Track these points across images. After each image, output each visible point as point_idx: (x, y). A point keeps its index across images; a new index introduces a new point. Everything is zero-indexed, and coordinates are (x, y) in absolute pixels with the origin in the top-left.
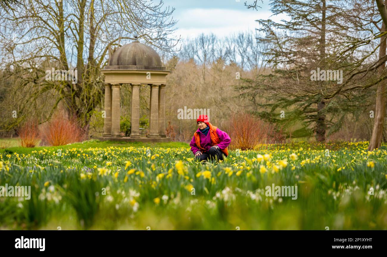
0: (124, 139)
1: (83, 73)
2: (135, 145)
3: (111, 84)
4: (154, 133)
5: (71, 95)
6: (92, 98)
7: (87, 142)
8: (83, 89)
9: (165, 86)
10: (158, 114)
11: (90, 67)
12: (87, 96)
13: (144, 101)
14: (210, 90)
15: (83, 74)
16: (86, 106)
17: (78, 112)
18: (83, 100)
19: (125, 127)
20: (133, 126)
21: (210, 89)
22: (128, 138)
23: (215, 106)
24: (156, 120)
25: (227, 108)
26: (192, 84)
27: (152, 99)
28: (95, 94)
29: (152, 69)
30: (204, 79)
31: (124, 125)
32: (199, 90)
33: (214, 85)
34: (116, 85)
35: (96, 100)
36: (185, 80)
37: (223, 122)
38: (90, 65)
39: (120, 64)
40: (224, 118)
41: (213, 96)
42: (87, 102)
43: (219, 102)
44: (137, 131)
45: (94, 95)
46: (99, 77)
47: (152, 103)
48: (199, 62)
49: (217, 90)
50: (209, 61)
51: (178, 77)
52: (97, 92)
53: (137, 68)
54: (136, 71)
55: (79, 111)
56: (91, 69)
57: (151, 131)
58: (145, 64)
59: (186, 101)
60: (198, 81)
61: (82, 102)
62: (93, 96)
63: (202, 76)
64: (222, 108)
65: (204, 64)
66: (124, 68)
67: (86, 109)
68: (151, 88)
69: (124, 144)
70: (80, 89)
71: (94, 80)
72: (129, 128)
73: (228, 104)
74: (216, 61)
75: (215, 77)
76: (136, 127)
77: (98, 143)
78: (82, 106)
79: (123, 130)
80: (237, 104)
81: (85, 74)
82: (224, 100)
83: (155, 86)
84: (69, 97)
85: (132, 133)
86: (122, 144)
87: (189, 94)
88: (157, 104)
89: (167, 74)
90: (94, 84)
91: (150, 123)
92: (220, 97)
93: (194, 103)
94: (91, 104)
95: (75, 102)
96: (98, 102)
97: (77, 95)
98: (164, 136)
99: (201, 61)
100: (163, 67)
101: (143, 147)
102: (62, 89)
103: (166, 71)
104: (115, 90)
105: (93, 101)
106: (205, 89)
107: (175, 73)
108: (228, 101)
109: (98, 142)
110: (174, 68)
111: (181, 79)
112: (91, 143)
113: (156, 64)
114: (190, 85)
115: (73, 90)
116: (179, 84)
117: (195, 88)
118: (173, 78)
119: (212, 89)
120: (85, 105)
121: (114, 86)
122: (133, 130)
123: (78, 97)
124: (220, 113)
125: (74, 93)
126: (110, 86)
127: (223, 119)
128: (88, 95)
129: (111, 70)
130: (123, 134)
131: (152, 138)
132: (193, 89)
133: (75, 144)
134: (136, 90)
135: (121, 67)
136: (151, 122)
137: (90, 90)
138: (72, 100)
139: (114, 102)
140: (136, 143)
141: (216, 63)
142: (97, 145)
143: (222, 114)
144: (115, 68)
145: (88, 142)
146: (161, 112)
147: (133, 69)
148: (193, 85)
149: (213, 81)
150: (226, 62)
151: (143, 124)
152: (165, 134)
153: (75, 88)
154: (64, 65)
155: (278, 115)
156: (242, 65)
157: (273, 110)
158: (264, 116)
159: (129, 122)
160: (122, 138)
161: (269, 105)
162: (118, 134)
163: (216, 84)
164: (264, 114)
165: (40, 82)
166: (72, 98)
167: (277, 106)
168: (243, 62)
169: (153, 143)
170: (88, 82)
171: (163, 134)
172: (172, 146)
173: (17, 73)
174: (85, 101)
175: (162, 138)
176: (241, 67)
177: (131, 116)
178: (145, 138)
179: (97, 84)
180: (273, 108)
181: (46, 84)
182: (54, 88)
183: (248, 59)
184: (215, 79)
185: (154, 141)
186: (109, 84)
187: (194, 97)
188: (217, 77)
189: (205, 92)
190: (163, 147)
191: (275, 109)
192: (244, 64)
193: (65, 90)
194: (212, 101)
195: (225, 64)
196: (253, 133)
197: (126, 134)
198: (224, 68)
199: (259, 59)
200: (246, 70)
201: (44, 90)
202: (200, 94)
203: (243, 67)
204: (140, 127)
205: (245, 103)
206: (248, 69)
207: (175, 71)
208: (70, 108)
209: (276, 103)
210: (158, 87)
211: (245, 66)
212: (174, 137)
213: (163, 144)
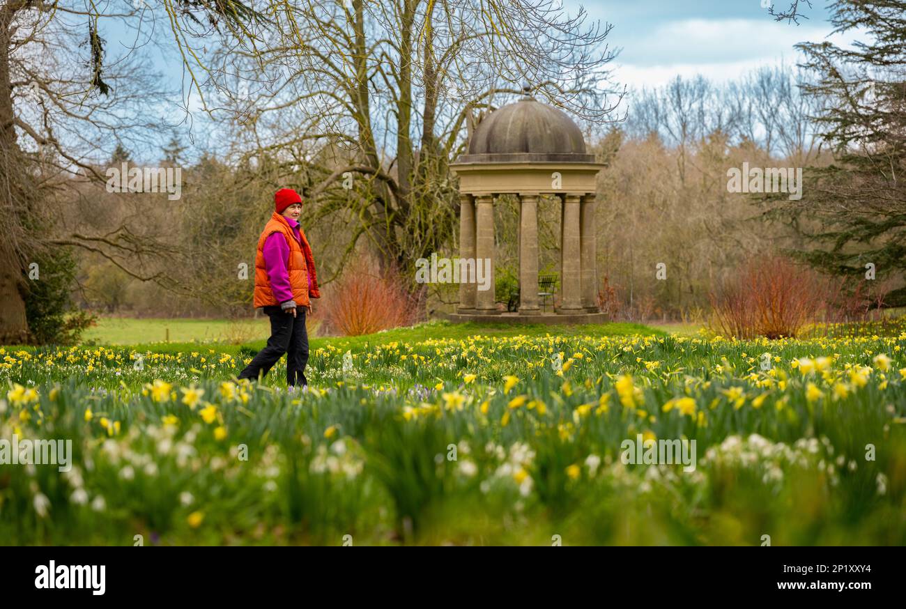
0: (507, 318)
1: (412, 171)
2: (531, 330)
3: (474, 195)
4: (571, 303)
5: (385, 222)
6: (431, 226)
7: (422, 326)
8: (411, 208)
9: (594, 197)
10: (578, 260)
11: (427, 159)
12: (420, 222)
13: (548, 232)
14: (695, 203)
15: (410, 174)
16: (420, 244)
17: (401, 259)
18: (412, 232)
19: (507, 290)
20: (523, 288)
21: (696, 201)
22: (514, 315)
23: (707, 240)
24: (576, 275)
25: (735, 243)
26: (654, 190)
27: (565, 228)
28: (438, 217)
29: (565, 160)
30: (682, 179)
31: (505, 285)
32: (671, 204)
33: (705, 191)
34: (484, 198)
35: (441, 231)
36: (640, 181)
37: (726, 275)
38: (427, 153)
39: (491, 150)
40: (728, 266)
41: (702, 216)
42: (421, 236)
43: (716, 230)
44: (534, 299)
45: (437, 221)
46: (446, 180)
47: (565, 237)
48: (670, 140)
49: (711, 202)
50: (693, 137)
51: (623, 174)
52: (443, 214)
53: (530, 158)
54: (530, 164)
55: (404, 257)
56: (429, 161)
57: (564, 299)
58: (549, 148)
59: (641, 228)
60: (669, 182)
61: (410, 236)
62: (434, 222)
63: (678, 173)
64: (724, 243)
65: (682, 146)
66: (502, 158)
67: (420, 252)
68: (563, 202)
69: (506, 329)
70: (406, 208)
71: (436, 186)
72: (516, 294)
73: (737, 235)
74: (707, 137)
75: (706, 175)
76: (530, 291)
77: (448, 329)
78: (409, 245)
79: (503, 298)
80: (756, 234)
81: (415, 173)
82: (728, 225)
83: (572, 197)
84: (379, 226)
85: (522, 304)
86: (500, 329)
87: (650, 212)
88: (578, 237)
89: (598, 171)
90: (435, 195)
91: (562, 280)
92: (719, 219)
93: (660, 234)
94: (431, 240)
95: (393, 237)
96: (444, 235)
97: (399, 220)
98: (595, 310)
99: (676, 139)
100: (589, 156)
101: (548, 335)
102: (366, 207)
103: (596, 162)
104: (483, 208)
105: (435, 234)
106: (685, 201)
107: (615, 166)
108: (737, 226)
109: (446, 325)
110: (614, 155)
111: (629, 180)
112: (432, 328)
113: (574, 148)
114: (652, 192)
115: (390, 210)
116: (626, 191)
117: (662, 199)
118: (614, 178)
119: (700, 200)
120: (417, 243)
121: (479, 199)
122: (523, 296)
123: (402, 225)
124: (718, 255)
125: (392, 216)
126: (472, 199)
127: (726, 269)
128: (423, 221)
129: (473, 165)
130: (503, 307)
131: (566, 314)
132: (658, 201)
133: (397, 330)
134: (528, 209)
135: (496, 157)
136: (564, 279)
137: (427, 209)
138: (388, 233)
139: (481, 235)
140: (532, 326)
141: (708, 141)
142: (444, 331)
143: (723, 257)
144: (481, 160)
145: (425, 327)
146: (586, 257)
147: (523, 161)
148: (658, 193)
149: (702, 182)
150: (731, 140)
151: (546, 283)
152: (596, 305)
153: (394, 205)
154: (368, 155)
155: (851, 257)
156: (768, 145)
157: (840, 245)
158: (817, 260)
159: (514, 279)
160: (500, 316)
161: (831, 235)
162: (491, 307)
163: (708, 190)
164: (819, 256)
165: (317, 194)
166: (388, 229)
167: (847, 237)
168: (769, 138)
169: (570, 326)
170: (422, 190)
171: (591, 306)
172: (611, 332)
173: (264, 174)
174: (416, 234)
175: (589, 315)
176: (765, 150)
177: (519, 265)
178: (551, 314)
179: (442, 196)
180: (838, 242)
181: (330, 198)
182: (348, 205)
183: (782, 132)
184: (708, 177)
185: (572, 320)
186: (470, 196)
187: (660, 220)
188: (712, 174)
189: (684, 209)
190: (591, 335)
191: (842, 244)
192: (772, 142)
193: (373, 209)
194: (701, 228)
195: (730, 145)
196: (794, 300)
197: (509, 306)
198: (727, 152)
199: (805, 131)
200: (776, 156)
201: (325, 212)
202: (673, 211)
203: (769, 151)
204: (541, 291)
205: (775, 231)
206: (781, 154)
207: (616, 162)
208: (383, 251)
209: (846, 231)
210: (578, 201)
211: (775, 147)
212: (616, 311)
213: (591, 328)
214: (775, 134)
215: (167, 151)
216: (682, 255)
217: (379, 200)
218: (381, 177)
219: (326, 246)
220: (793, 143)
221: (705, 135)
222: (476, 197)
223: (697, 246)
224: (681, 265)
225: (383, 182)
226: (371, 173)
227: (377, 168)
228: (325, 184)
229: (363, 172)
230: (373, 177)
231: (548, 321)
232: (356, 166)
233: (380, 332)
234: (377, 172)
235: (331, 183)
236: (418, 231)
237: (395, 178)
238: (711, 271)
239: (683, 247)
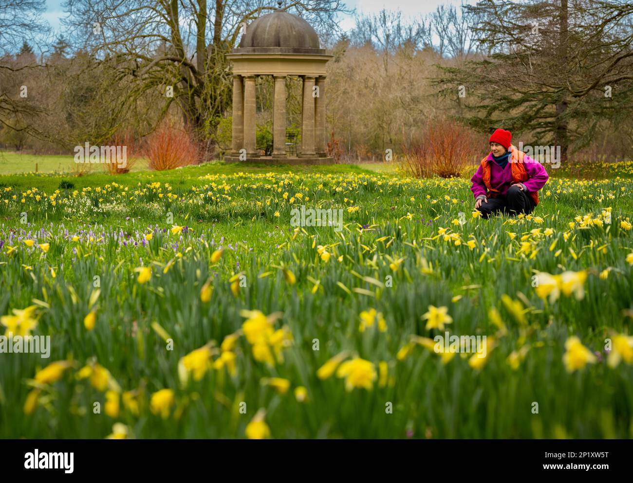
0: (263, 160)
1: (206, 61)
2: (280, 169)
3: (243, 76)
4: (308, 150)
5: (188, 94)
6: (219, 98)
7: (206, 165)
8: (205, 84)
9: (325, 78)
10: (313, 121)
11: (216, 52)
12: (211, 94)
13: (296, 103)
14: (394, 85)
15: (205, 63)
16: (211, 109)
17: (198, 119)
18: (205, 101)
19: (265, 141)
20: (276, 139)
21: (394, 84)
22: (269, 158)
23: (401, 109)
24: (311, 131)
25: (419, 112)
26: (368, 77)
27: (305, 99)
28: (223, 91)
29: (305, 52)
30: (386, 70)
31: (263, 138)
32: (379, 86)
33: (400, 78)
34: (249, 77)
35: (225, 100)
36: (359, 71)
37: (413, 132)
38: (216, 49)
39: (255, 45)
40: (414, 126)
41: (399, 94)
42: (211, 104)
43: (407, 103)
44: (282, 147)
45: (222, 94)
46: (229, 67)
47: (304, 105)
48: (379, 45)
49: (404, 85)
50: (393, 44)
51: (348, 67)
52: (226, 89)
53: (281, 51)
54: (281, 55)
55: (201, 117)
56: (218, 54)
57: (303, 147)
58: (294, 44)
59: (359, 101)
60: (378, 72)
61: (204, 104)
62: (220, 95)
63: (383, 66)
64: (412, 112)
65: (386, 49)
66: (262, 50)
67: (211, 114)
68: (304, 81)
69: (263, 167)
70: (202, 85)
71: (222, 71)
72: (271, 144)
73: (421, 107)
74: (403, 44)
75: (401, 67)
76: (279, 141)
77: (223, 167)
78: (204, 109)
79: (262, 146)
80: (433, 106)
81: (208, 61)
82: (415, 100)
83: (310, 78)
84: (185, 96)
85: (274, 150)
86: (259, 167)
87: (365, 91)
88: (313, 106)
89: (327, 61)
90: (221, 76)
91: (302, 135)
92: (409, 96)
93: (371, 105)
94: (218, 107)
95: (193, 104)
96: (227, 103)
97: (197, 93)
98: (324, 155)
99: (382, 44)
100: (322, 50)
101: (290, 172)
102: (175, 84)
103: (326, 54)
104: (249, 84)
105: (221, 102)
106: (388, 84)
107: (344, 62)
108: (421, 101)
109: (222, 164)
110: (343, 54)
111: (352, 70)
112: (212, 166)
113: (311, 45)
114: (366, 79)
115: (191, 86)
116: (350, 78)
117: (373, 83)
118: (342, 69)
119: (397, 84)
120: (209, 108)
121: (246, 78)
122: (275, 146)
123: (199, 96)
124: (409, 119)
125: (193, 90)
126: (241, 79)
127: (413, 128)
128: (213, 93)
129: (242, 55)
130: (263, 152)
131: (305, 158)
132: (371, 84)
133: (189, 167)
134: (279, 86)
135: (258, 50)
136: (303, 134)
137: (216, 86)
138: (190, 101)
139: (247, 103)
140: (281, 166)
141: (403, 46)
142: (221, 168)
143: (412, 120)
144: (248, 52)
145: (208, 165)
146: (318, 119)
147: (276, 53)
148: (370, 79)
149: (399, 72)
150: (418, 46)
151: (291, 136)
152: (325, 152)
153: (194, 83)
154: (177, 49)
155: (497, 121)
156: (441, 49)
157: (489, 114)
158: (475, 123)
159: (269, 133)
160: (259, 158)
161: (484, 107)
162: (253, 152)
163: (403, 78)
164: (476, 121)
165: (142, 75)
166: (190, 98)
167: (494, 108)
168: (442, 45)
169: (307, 166)
170: (212, 73)
171: (322, 152)
172: (335, 171)
173: (107, 61)
174: (209, 102)
175: (320, 158)
176: (439, 53)
177: (273, 124)
178: (294, 158)
179: (226, 77)
180: (488, 112)
181: (151, 78)
182: (163, 83)
183: (450, 41)
184: (402, 70)
185: (309, 162)
186: (240, 76)
187: (371, 96)
188: (405, 67)
189: (387, 89)
190: (321, 172)
191: (491, 113)
192: (444, 47)
193: (180, 85)
194: (398, 102)
195: (416, 49)
196: (460, 150)
197: (266, 151)
198: (415, 53)
199: (465, 40)
200: (446, 56)
201: (148, 86)
202: (380, 91)
203: (442, 53)
204: (288, 142)
205: (445, 104)
206: (450, 55)
207: (344, 58)
208: (186, 113)
209: (494, 104)
210: (314, 80)
211: (446, 51)
212: (339, 156)
213: (322, 168)
214: (446, 42)
215: (55, 47)
216: (385, 119)
217: (184, 79)
218: (185, 64)
219: (148, 109)
220: (457, 49)
221: (401, 42)
222: (244, 77)
223: (395, 113)
224: (384, 125)
225: (187, 67)
226: (179, 61)
227: (183, 58)
228: (148, 68)
229: (174, 60)
230: (180, 64)
231: (292, 162)
232: (169, 56)
233: (177, 168)
234: (183, 60)
235: (152, 67)
236: (210, 101)
237: (195, 65)
238: (403, 129)
239: (386, 114)
